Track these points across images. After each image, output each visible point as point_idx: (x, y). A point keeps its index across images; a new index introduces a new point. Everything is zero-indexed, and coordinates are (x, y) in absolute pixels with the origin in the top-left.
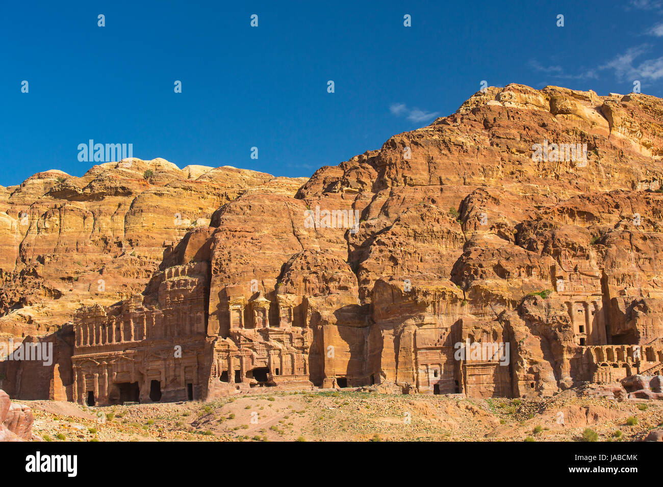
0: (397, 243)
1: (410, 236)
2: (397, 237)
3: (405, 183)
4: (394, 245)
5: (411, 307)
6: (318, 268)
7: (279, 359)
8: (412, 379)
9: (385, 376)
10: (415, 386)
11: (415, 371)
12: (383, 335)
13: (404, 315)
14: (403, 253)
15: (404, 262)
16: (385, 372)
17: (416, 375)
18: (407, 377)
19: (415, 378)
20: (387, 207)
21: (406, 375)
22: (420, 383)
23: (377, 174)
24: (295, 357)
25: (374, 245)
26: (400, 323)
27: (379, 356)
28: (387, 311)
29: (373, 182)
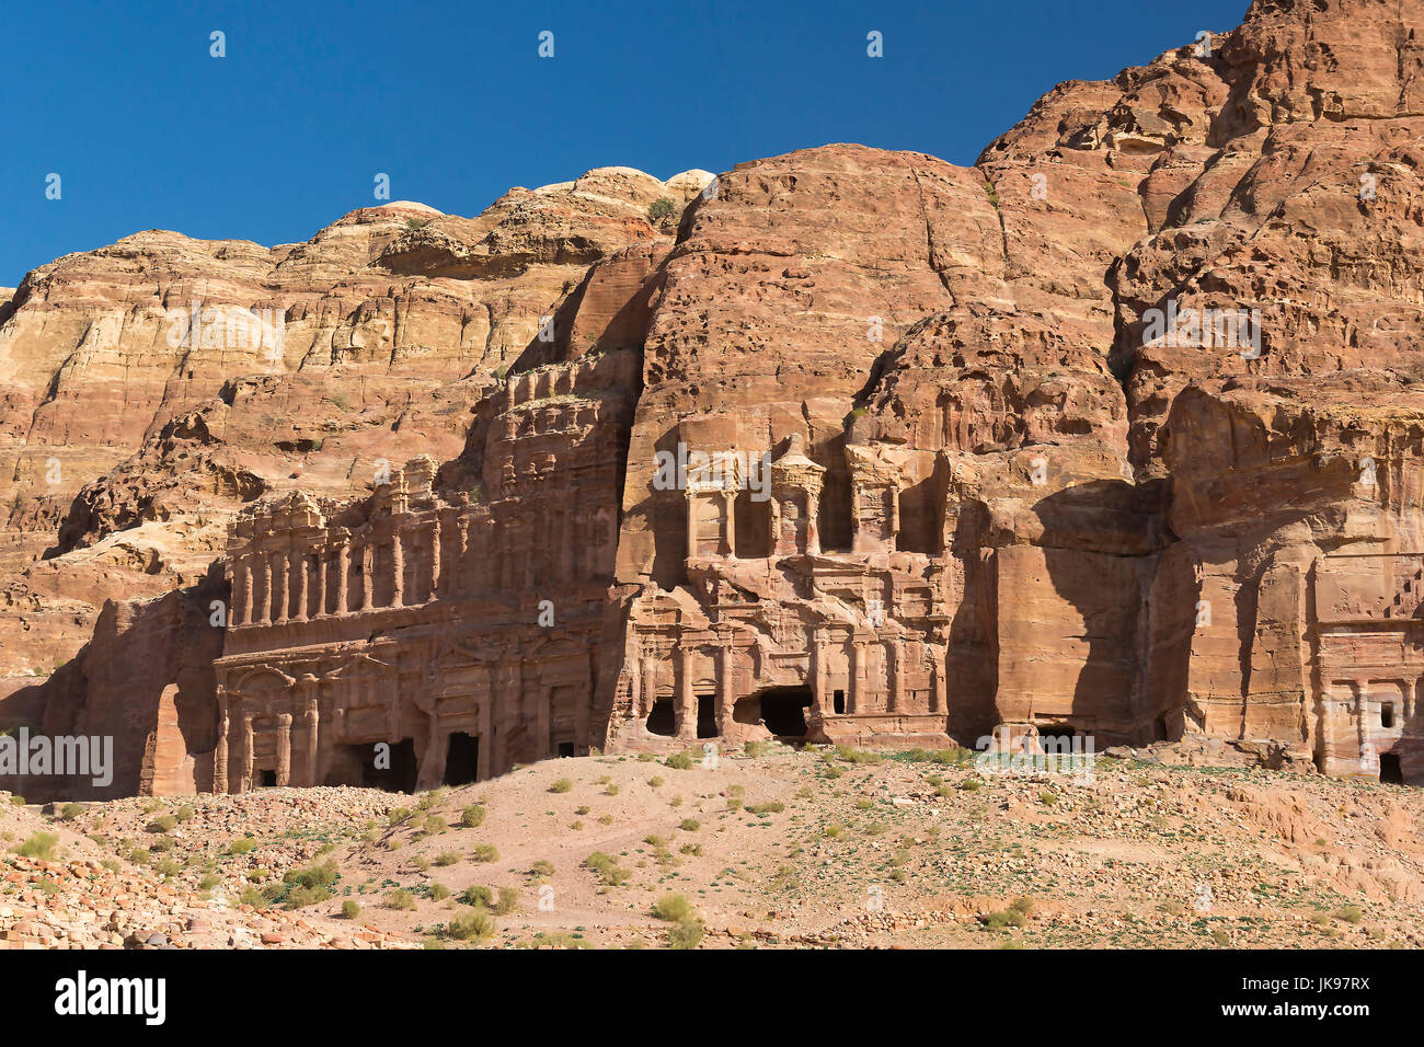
0: (1270, 283)
1: (1317, 264)
2: (1271, 266)
3: (1317, 113)
4: (1259, 289)
5: (1296, 480)
6: (993, 359)
7: (844, 660)
8: (1297, 730)
9: (1201, 721)
10: (1309, 756)
11: (1310, 704)
12: (1199, 576)
13: (1276, 508)
14: (1290, 315)
15: (1293, 345)
16: (1203, 706)
17: (1312, 720)
18: (1282, 723)
19: (1312, 727)
20: (1251, 183)
21: (1278, 716)
22: (1331, 748)
23: (1226, 89)
24: (901, 654)
25: (1192, 291)
26: (1261, 539)
27: (1185, 650)
28: (1214, 496)
29: (1212, 115)
